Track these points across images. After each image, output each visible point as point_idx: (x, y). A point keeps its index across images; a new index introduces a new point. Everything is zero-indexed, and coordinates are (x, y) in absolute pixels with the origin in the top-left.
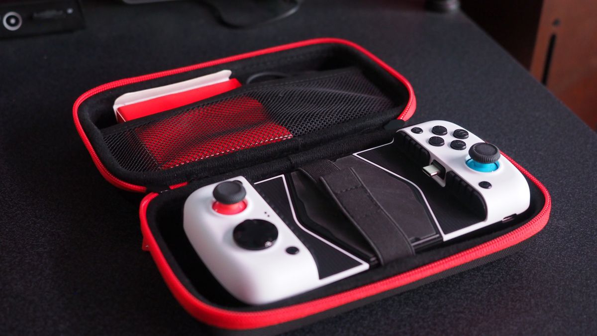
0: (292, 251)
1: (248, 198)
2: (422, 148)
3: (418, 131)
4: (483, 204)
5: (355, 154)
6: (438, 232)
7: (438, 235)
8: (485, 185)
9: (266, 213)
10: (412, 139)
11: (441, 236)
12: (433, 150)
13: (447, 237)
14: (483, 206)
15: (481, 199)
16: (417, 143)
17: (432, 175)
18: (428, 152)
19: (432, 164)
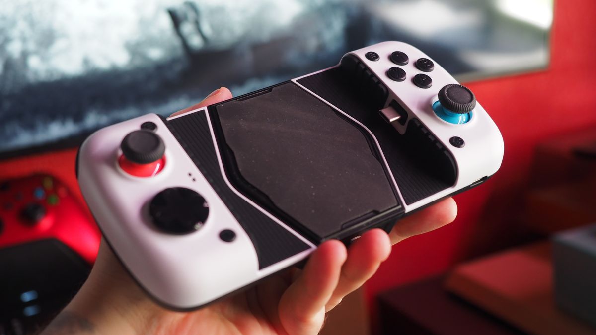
0: (227, 236)
1: (168, 154)
2: (380, 82)
3: (373, 56)
4: (454, 165)
5: (294, 80)
6: (400, 203)
7: (400, 207)
8: (457, 142)
9: (190, 175)
10: (367, 68)
11: (403, 208)
12: (393, 85)
13: (409, 208)
14: (453, 170)
15: (451, 159)
16: (373, 75)
17: (392, 120)
18: (388, 89)
19: (390, 105)
